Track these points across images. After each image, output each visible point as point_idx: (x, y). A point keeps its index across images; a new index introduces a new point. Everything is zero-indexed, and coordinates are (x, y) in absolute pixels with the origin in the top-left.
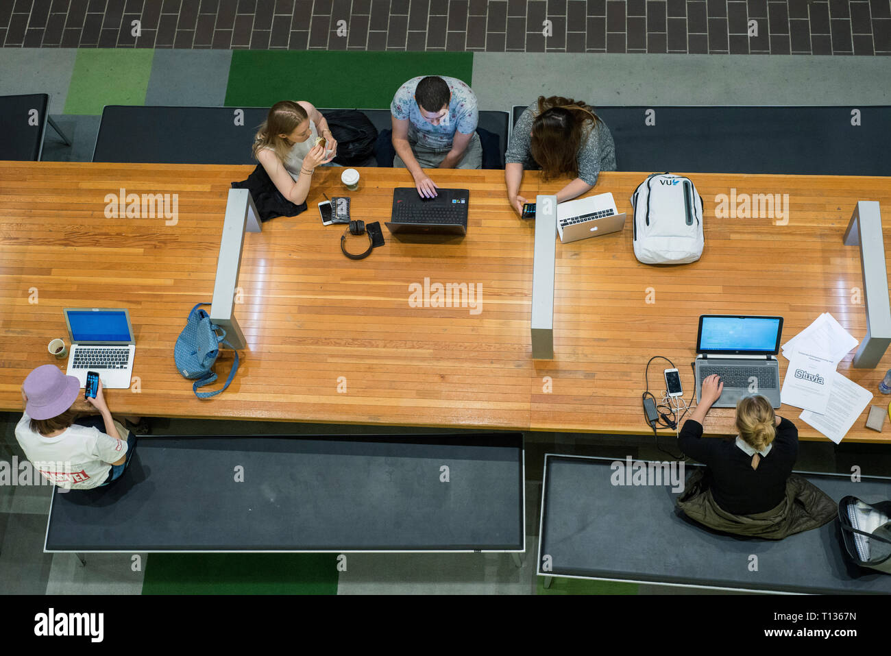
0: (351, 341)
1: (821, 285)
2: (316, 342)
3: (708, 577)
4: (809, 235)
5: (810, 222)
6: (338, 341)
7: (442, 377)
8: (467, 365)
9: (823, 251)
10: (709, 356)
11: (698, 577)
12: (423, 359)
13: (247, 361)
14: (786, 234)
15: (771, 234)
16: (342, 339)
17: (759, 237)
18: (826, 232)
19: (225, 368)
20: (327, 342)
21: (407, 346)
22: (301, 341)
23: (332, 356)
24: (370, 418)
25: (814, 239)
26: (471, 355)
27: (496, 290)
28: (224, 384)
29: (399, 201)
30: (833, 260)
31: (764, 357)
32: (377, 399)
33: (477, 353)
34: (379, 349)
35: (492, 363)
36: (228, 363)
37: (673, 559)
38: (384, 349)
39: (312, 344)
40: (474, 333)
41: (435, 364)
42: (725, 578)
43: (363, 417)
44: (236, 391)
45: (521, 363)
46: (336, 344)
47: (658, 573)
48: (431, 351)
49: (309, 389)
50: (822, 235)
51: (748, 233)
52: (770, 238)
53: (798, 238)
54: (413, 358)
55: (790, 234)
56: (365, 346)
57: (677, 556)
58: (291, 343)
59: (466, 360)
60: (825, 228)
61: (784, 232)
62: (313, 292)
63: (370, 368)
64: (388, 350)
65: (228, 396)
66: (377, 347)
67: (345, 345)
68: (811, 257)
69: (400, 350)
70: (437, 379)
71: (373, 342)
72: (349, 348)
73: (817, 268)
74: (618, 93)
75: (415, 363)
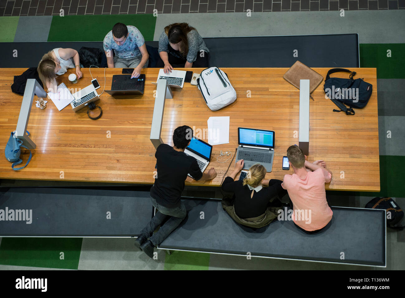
0: (80, 145)
1: (288, 118)
2: (66, 145)
3: (231, 250)
4: (286, 95)
5: (286, 89)
6: (74, 145)
7: (118, 161)
8: (129, 155)
9: (291, 102)
10: (244, 146)
11: (227, 249)
12: (110, 153)
13: (36, 154)
14: (275, 95)
15: (268, 95)
16: (76, 144)
17: (262, 96)
18: (293, 94)
19: (26, 157)
20: (70, 145)
21: (104, 147)
22: (59, 145)
23: (72, 152)
24: (86, 179)
25: (287, 97)
26: (131, 151)
27: (144, 122)
28: (25, 164)
29: (114, 81)
30: (295, 107)
31: (268, 149)
32: (89, 170)
33: (133, 150)
34: (92, 148)
35: (140, 154)
36: (28, 155)
37: (216, 242)
38: (94, 149)
39: (64, 146)
40: (133, 141)
41: (115, 155)
42: (238, 250)
43: (83, 178)
44: (31, 167)
45: (152, 154)
46: (74, 146)
47: (209, 248)
48: (114, 149)
49: (61, 166)
50: (291, 95)
51: (258, 95)
52: (267, 97)
53: (280, 97)
54: (106, 152)
55: (276, 95)
56: (87, 147)
57: (218, 240)
58: (55, 146)
59: (128, 153)
60: (293, 92)
61: (274, 94)
62: (66, 124)
63: (88, 157)
64: (97, 149)
65: (27, 169)
66: (91, 147)
67: (77, 147)
68: (284, 105)
69: (100, 149)
70: (115, 161)
71: (90, 145)
72: (79, 148)
73: (287, 110)
74: (220, 31)
75: (107, 155)
